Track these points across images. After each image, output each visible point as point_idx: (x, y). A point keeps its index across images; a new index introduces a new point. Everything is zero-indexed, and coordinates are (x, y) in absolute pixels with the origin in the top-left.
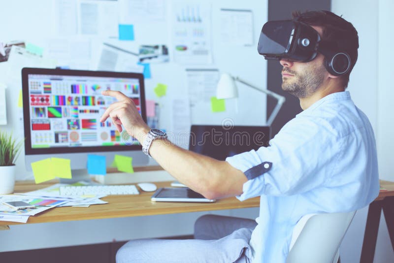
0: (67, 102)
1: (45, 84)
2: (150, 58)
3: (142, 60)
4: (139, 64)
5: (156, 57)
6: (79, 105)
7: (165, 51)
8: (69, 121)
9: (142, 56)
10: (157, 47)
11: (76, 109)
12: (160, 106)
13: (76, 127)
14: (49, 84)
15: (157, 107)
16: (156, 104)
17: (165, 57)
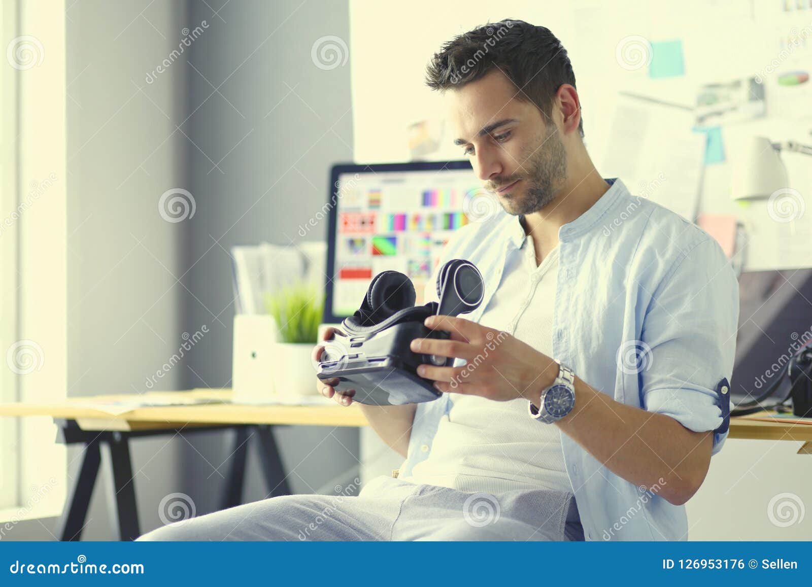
0: (410, 224)
1: (372, 191)
2: (719, 114)
3: (701, 120)
4: (695, 130)
5: (734, 109)
6: (435, 229)
7: (758, 90)
8: (411, 262)
9: (704, 110)
10: (737, 84)
11: (428, 238)
12: (748, 228)
13: (424, 274)
14: (378, 191)
15: (741, 231)
16: (739, 225)
17: (759, 106)
